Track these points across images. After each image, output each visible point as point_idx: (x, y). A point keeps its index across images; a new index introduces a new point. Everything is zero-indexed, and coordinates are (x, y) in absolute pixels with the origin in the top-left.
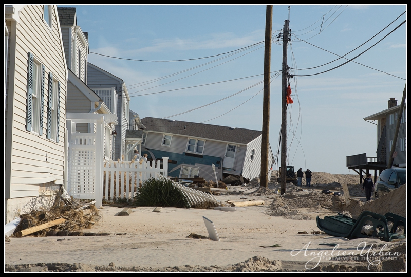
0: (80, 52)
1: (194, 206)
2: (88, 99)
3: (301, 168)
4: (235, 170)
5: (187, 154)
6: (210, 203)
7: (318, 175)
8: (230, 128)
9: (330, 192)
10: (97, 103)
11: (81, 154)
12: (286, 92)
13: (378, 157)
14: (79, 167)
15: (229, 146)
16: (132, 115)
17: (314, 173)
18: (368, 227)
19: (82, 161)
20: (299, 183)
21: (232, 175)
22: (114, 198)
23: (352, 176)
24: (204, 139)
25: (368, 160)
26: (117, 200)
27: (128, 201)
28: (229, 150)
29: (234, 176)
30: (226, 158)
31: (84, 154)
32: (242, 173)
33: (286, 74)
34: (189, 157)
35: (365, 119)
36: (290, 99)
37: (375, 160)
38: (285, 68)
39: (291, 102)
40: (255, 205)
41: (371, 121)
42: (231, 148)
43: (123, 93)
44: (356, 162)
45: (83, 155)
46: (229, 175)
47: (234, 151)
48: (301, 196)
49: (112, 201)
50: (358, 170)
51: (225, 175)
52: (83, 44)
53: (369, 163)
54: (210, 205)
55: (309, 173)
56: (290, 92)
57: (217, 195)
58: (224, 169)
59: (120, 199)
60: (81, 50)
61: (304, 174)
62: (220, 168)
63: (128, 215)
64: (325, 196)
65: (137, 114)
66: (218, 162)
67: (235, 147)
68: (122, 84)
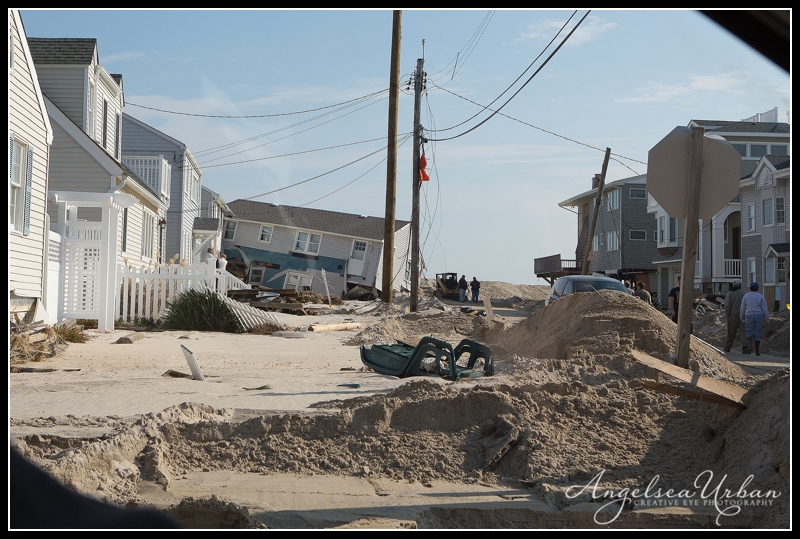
0: (106, 103)
1: (250, 331)
2: (107, 172)
3: (464, 276)
4: (364, 279)
5: (295, 254)
6: (271, 326)
7: (492, 286)
8: (359, 217)
9: (472, 311)
10: (120, 177)
11: (88, 252)
12: (419, 164)
13: (577, 261)
14: (85, 272)
15: (357, 243)
16: (207, 196)
17: (487, 283)
18: (429, 361)
19: (90, 263)
20: (461, 298)
21: (360, 286)
22: (136, 319)
23: (543, 287)
24: (320, 233)
25: (565, 265)
26: (140, 320)
27: (155, 322)
28: (357, 248)
29: (363, 287)
30: (352, 261)
31: (93, 252)
32: (374, 284)
33: (419, 138)
34: (298, 259)
35: (560, 205)
36: (424, 174)
37: (573, 265)
38: (418, 128)
39: (426, 178)
40: (346, 329)
41: (569, 208)
42: (360, 246)
43: (186, 163)
44: (547, 267)
45: (90, 255)
46: (356, 285)
47: (364, 250)
48: (429, 316)
49: (132, 322)
50: (549, 279)
51: (350, 286)
52: (113, 93)
53: (565, 269)
54: (271, 329)
55: (476, 285)
56: (425, 164)
57: (314, 314)
58: (349, 276)
59: (144, 320)
60: (107, 100)
61: (470, 288)
62: (342, 276)
63: (131, 342)
64: (463, 316)
65: (218, 195)
66: (338, 266)
67: (365, 244)
68: (184, 150)
